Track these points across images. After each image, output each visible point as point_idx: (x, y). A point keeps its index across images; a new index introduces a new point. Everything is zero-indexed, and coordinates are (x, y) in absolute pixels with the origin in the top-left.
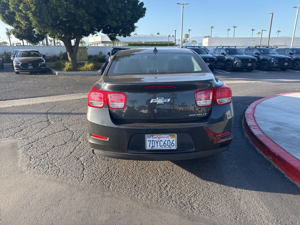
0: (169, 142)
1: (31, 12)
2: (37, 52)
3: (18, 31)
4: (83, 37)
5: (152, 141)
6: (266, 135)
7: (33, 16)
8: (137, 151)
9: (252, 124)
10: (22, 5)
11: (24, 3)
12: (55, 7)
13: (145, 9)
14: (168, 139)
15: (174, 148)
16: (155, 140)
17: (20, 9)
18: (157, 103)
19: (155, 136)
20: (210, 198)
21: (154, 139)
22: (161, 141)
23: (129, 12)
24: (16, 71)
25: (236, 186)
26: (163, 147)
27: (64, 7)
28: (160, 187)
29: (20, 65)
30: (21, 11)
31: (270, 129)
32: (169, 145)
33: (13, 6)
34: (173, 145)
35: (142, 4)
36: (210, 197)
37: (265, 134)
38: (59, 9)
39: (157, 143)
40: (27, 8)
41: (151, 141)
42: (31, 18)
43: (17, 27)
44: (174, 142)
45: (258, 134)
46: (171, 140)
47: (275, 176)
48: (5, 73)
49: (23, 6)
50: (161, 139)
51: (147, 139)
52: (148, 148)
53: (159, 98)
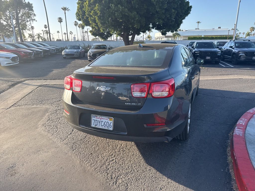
0: (108, 123)
1: (97, 17)
2: (105, 45)
3: (94, 30)
4: (141, 34)
6: (245, 137)
7: (98, 19)
9: (241, 123)
10: (92, 12)
11: (94, 10)
12: (114, 12)
13: (191, 7)
14: (107, 121)
15: (111, 129)
16: (98, 119)
17: (91, 14)
19: (98, 117)
20: (137, 180)
21: (97, 119)
22: (102, 122)
23: (173, 11)
24: (89, 59)
25: (170, 177)
26: (103, 126)
27: (120, 11)
29: (91, 55)
30: (91, 16)
32: (108, 126)
33: (87, 13)
34: (110, 126)
35: (188, 2)
36: (138, 178)
37: (246, 135)
38: (116, 13)
39: (99, 123)
40: (96, 14)
41: (95, 121)
42: (97, 21)
43: (93, 28)
44: (111, 124)
45: (238, 134)
46: (110, 122)
48: (83, 61)
49: (93, 13)
50: (102, 120)
51: (93, 118)
52: (93, 126)
53: (102, 86)
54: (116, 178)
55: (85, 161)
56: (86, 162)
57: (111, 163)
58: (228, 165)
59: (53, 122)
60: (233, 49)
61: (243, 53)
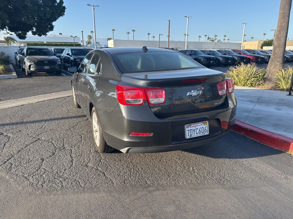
0: (203, 129)
5: (190, 130)
8: (179, 142)
14: (202, 126)
15: (207, 133)
16: (192, 128)
18: (192, 95)
19: (192, 125)
22: (197, 129)
26: (199, 134)
32: (203, 132)
34: (205, 131)
39: (194, 131)
44: (207, 128)
46: (204, 127)
50: (197, 127)
51: (187, 129)
52: (187, 137)
53: (194, 91)
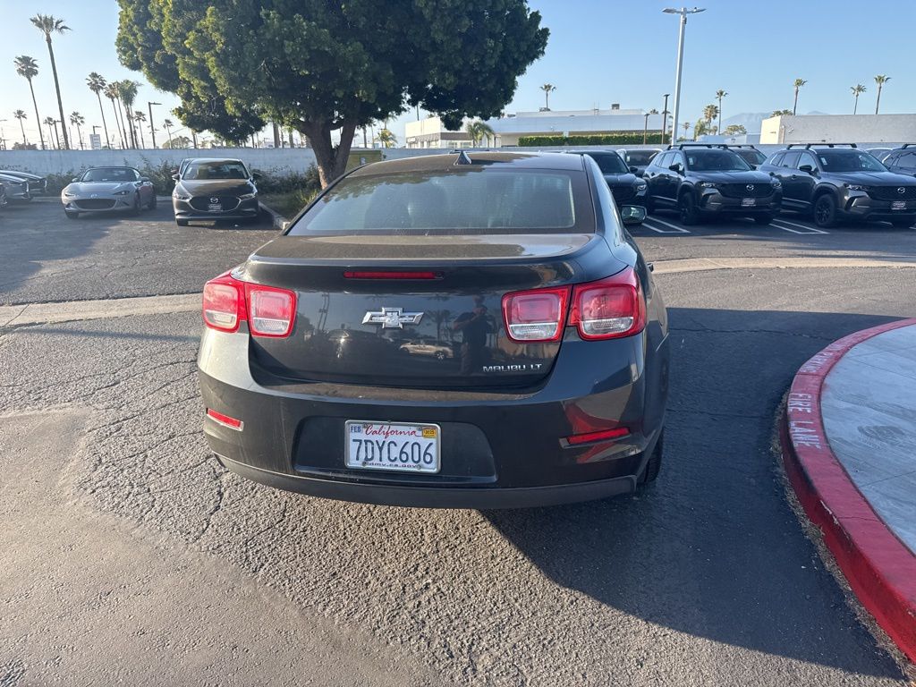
0: (416, 447)
1: (213, 55)
3: (191, 106)
5: (366, 441)
6: (832, 451)
7: (218, 66)
8: (320, 471)
9: (800, 409)
10: (192, 35)
11: (198, 31)
12: (277, 38)
13: (545, 32)
14: (412, 439)
15: (432, 468)
16: (374, 438)
17: (188, 46)
18: (381, 324)
19: (376, 428)
20: (544, 645)
21: (370, 437)
22: (392, 445)
23: (491, 43)
24: (178, 217)
25: (651, 616)
26: (398, 462)
27: (301, 36)
28: (404, 589)
29: (188, 200)
30: (189, 53)
31: (861, 429)
32: (416, 459)
33: (170, 40)
34: (428, 459)
35: (536, 17)
36: (545, 639)
37: (832, 445)
38: (286, 42)
39: (381, 449)
40: (206, 44)
41: (364, 443)
42: (214, 73)
43: (187, 97)
44: (433, 451)
45: (807, 444)
46: (424, 442)
47: (808, 597)
49: (196, 39)
50: (391, 438)
51: (353, 436)
52: (353, 462)
53: (388, 309)
54: (465, 651)
55: (320, 607)
56: (324, 609)
57: (423, 598)
58: (811, 547)
59: (122, 470)
60: (682, 173)
61: (712, 187)
